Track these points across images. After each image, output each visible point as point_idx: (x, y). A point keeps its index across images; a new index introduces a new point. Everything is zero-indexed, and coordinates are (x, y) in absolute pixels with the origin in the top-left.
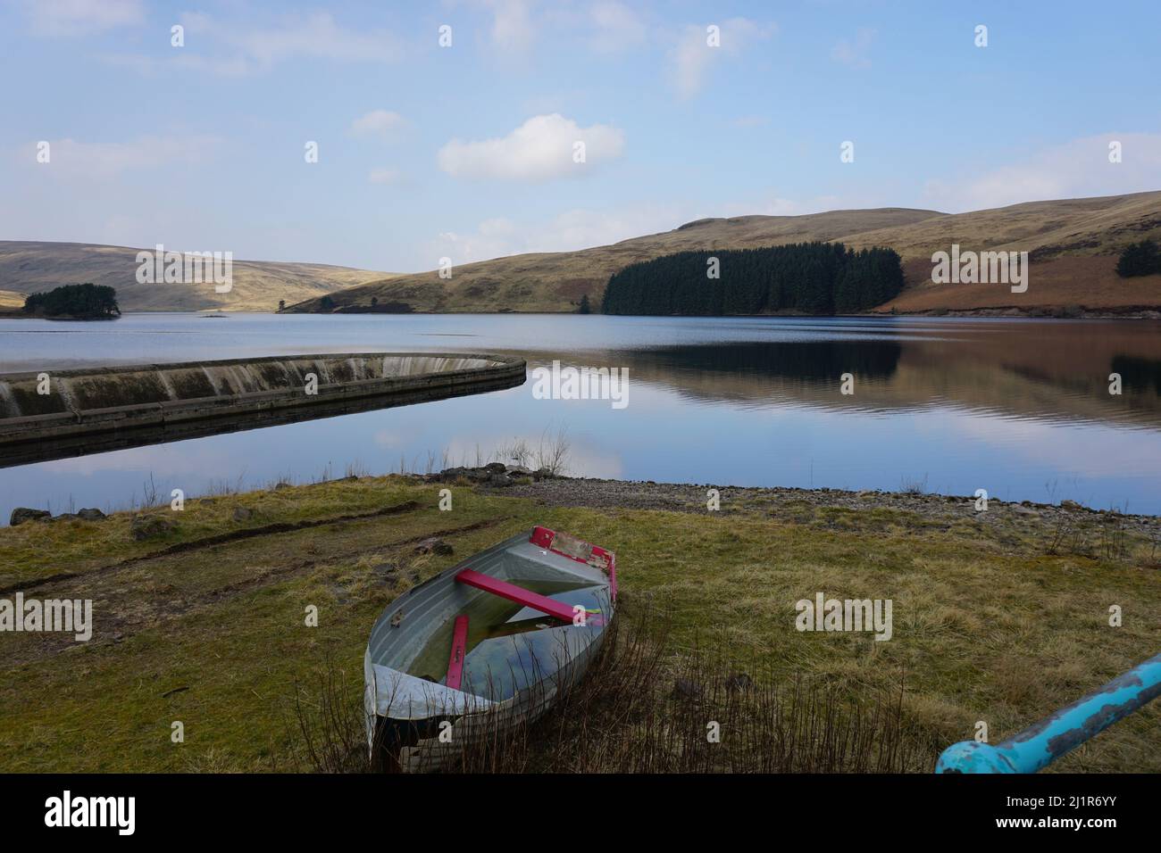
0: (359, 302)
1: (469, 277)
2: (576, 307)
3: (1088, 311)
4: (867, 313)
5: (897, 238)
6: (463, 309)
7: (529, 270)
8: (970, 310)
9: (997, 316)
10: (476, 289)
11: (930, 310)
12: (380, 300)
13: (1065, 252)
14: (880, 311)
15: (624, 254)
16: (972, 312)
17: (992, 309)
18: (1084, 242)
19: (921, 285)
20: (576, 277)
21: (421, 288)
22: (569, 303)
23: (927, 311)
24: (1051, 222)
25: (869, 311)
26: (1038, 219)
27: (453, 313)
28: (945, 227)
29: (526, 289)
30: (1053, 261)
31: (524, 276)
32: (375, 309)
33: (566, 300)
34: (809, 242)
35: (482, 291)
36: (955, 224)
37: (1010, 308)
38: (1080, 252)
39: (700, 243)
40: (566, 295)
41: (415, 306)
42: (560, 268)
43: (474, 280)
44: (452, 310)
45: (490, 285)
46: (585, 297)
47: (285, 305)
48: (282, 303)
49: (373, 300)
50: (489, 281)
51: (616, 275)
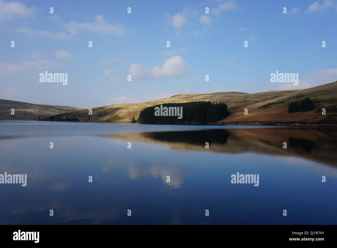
0: (62, 118)
1: (100, 110)
2: (131, 120)
3: (279, 123)
4: (216, 123)
5: (231, 100)
6: (95, 121)
7: (120, 108)
8: (245, 122)
9: (253, 125)
10: (101, 114)
11: (234, 122)
12: (69, 117)
13: (275, 105)
14: (219, 122)
15: (150, 104)
16: (245, 123)
17: (251, 122)
18: (280, 102)
19: (233, 115)
20: (133, 111)
21: (83, 114)
22: (129, 119)
23: (232, 123)
24: (276, 96)
25: (216, 122)
26: (272, 95)
27: (92, 122)
28: (245, 97)
29: (116, 115)
30: (271, 107)
31: (117, 110)
32: (68, 120)
33: (128, 118)
35: (103, 115)
36: (248, 96)
37: (257, 122)
38: (279, 105)
39: (175, 101)
40: (128, 117)
41: (80, 119)
42: (129, 108)
43: (101, 111)
44: (92, 121)
45: (106, 113)
46: (134, 117)
47: (41, 118)
48: (39, 117)
49: (67, 117)
50: (106, 112)
51: (143, 110)
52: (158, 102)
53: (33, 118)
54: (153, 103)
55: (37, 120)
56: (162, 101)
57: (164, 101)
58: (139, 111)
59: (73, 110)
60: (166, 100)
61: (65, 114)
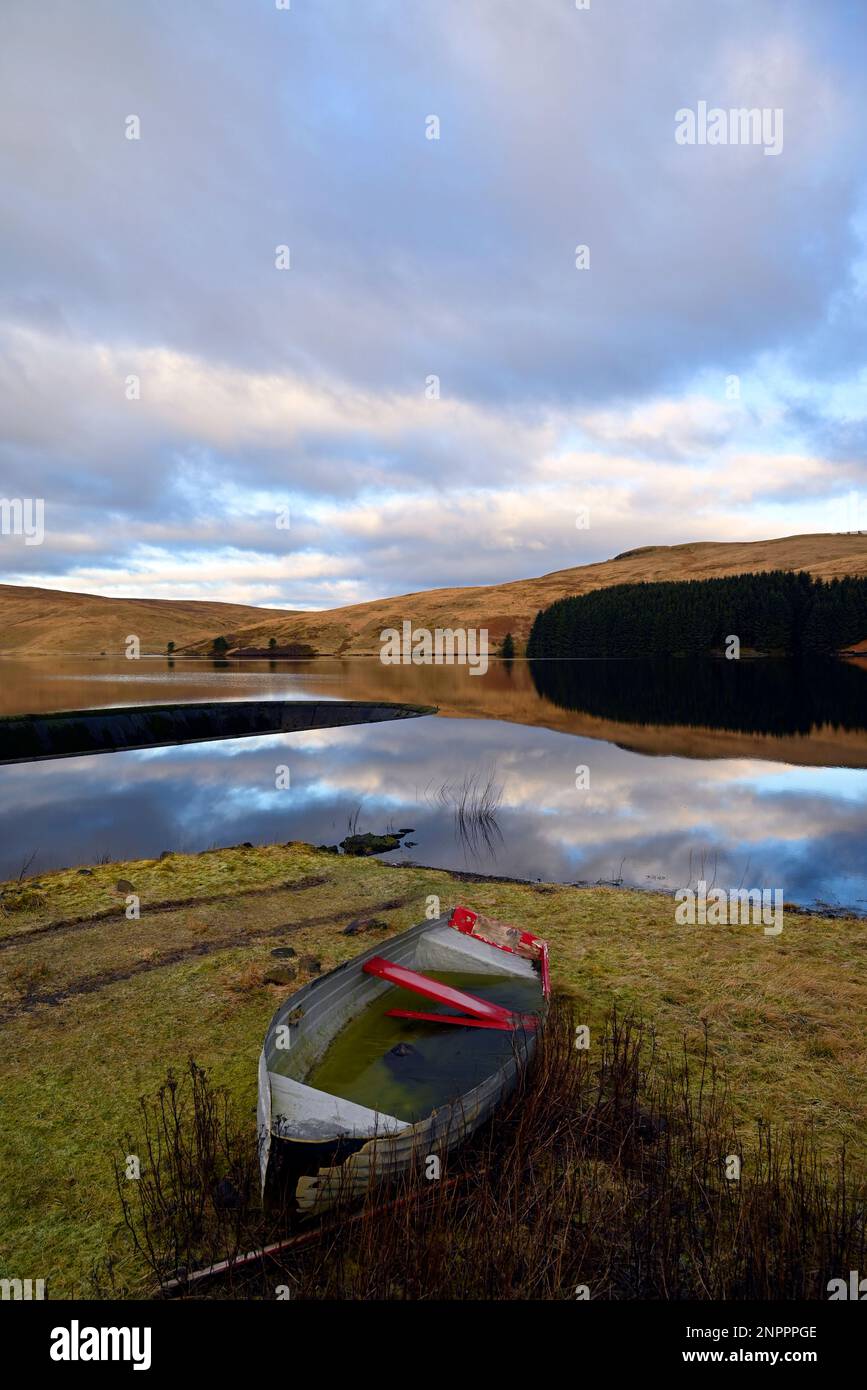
0: (256, 643)
2: (498, 648)
12: (279, 642)
15: (552, 588)
20: (499, 614)
22: (490, 643)
32: (274, 651)
34: (754, 574)
39: (640, 574)
41: (317, 648)
42: (480, 605)
43: (384, 619)
46: (509, 636)
47: (175, 648)
48: (172, 645)
49: (272, 641)
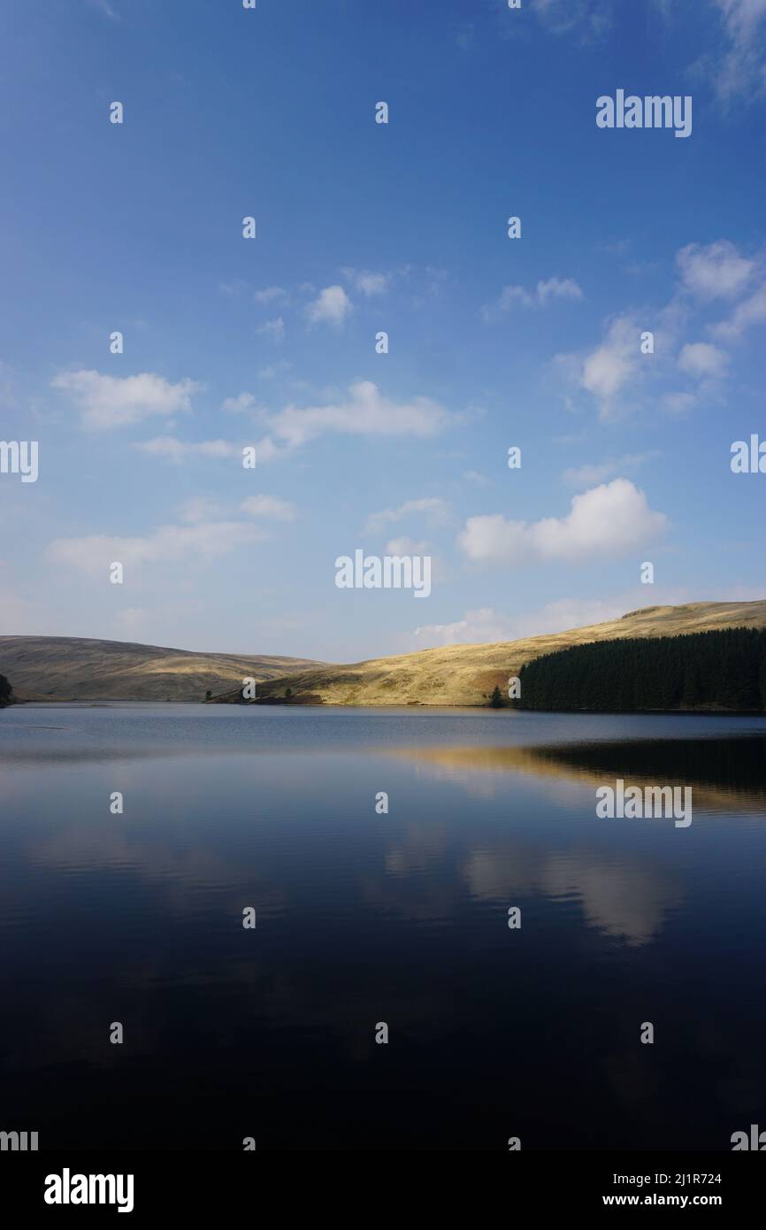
0: (275, 693)
1: (386, 669)
2: (489, 700)
6: (373, 701)
7: (449, 661)
10: (391, 680)
21: (336, 680)
29: (440, 681)
31: (443, 667)
32: (289, 700)
33: (477, 693)
35: (396, 683)
40: (479, 687)
41: (326, 698)
42: (479, 660)
43: (390, 672)
45: (406, 676)
46: (496, 689)
47: (212, 696)
48: (209, 693)
49: (289, 691)
50: (406, 673)
51: (527, 666)
52: (577, 637)
53: (192, 694)
54: (559, 639)
55: (203, 702)
56: (592, 633)
57: (599, 630)
58: (513, 668)
59: (304, 667)
60: (605, 630)
61: (282, 682)
